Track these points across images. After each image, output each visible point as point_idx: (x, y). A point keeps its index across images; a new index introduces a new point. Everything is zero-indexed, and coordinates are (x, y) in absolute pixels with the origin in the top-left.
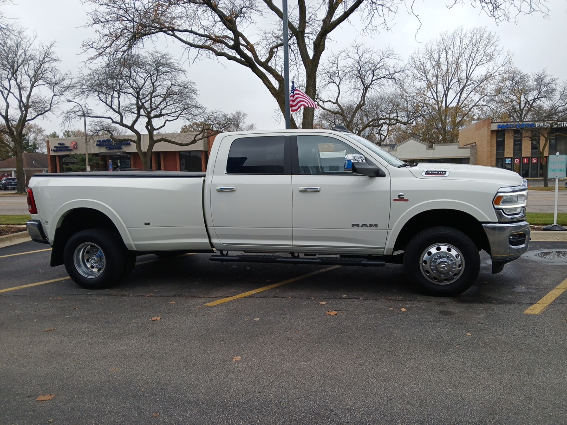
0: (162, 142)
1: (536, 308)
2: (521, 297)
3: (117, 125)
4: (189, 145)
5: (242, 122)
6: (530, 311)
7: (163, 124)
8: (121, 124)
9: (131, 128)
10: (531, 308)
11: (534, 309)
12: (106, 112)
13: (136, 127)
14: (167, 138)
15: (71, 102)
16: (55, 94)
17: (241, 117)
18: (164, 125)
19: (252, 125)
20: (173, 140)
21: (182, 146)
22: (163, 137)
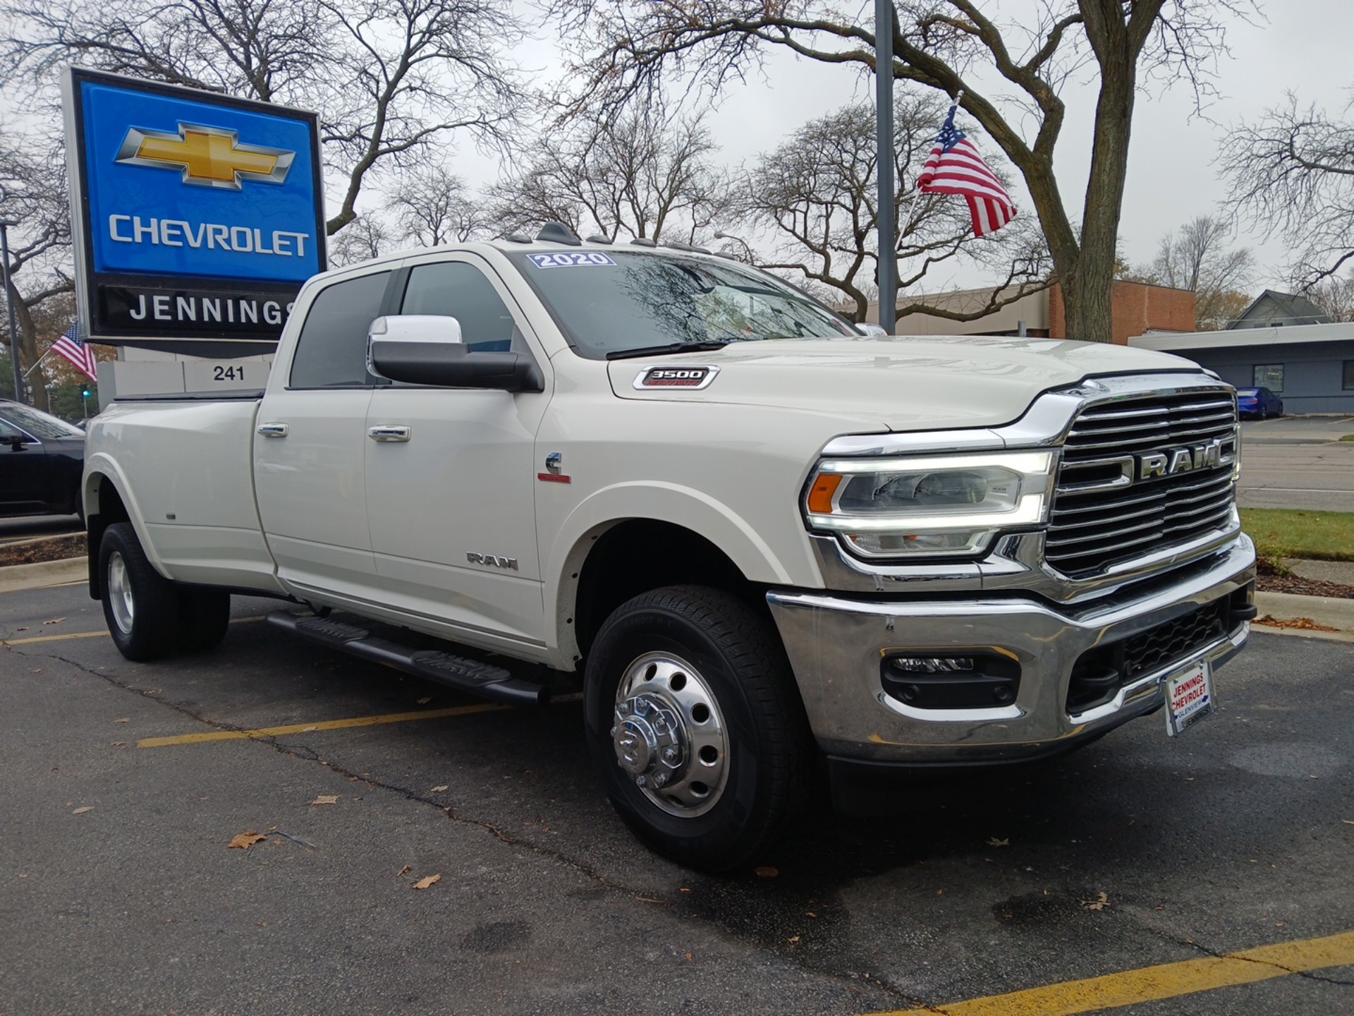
0: (914, 314)
3: (817, 282)
4: (982, 316)
5: (1213, 246)
7: (921, 271)
8: (825, 278)
9: (846, 285)
12: (774, 254)
13: (855, 282)
14: (925, 305)
15: (723, 238)
16: (697, 222)
17: (1210, 232)
18: (924, 273)
19: (1242, 252)
20: (940, 307)
21: (963, 321)
22: (917, 303)
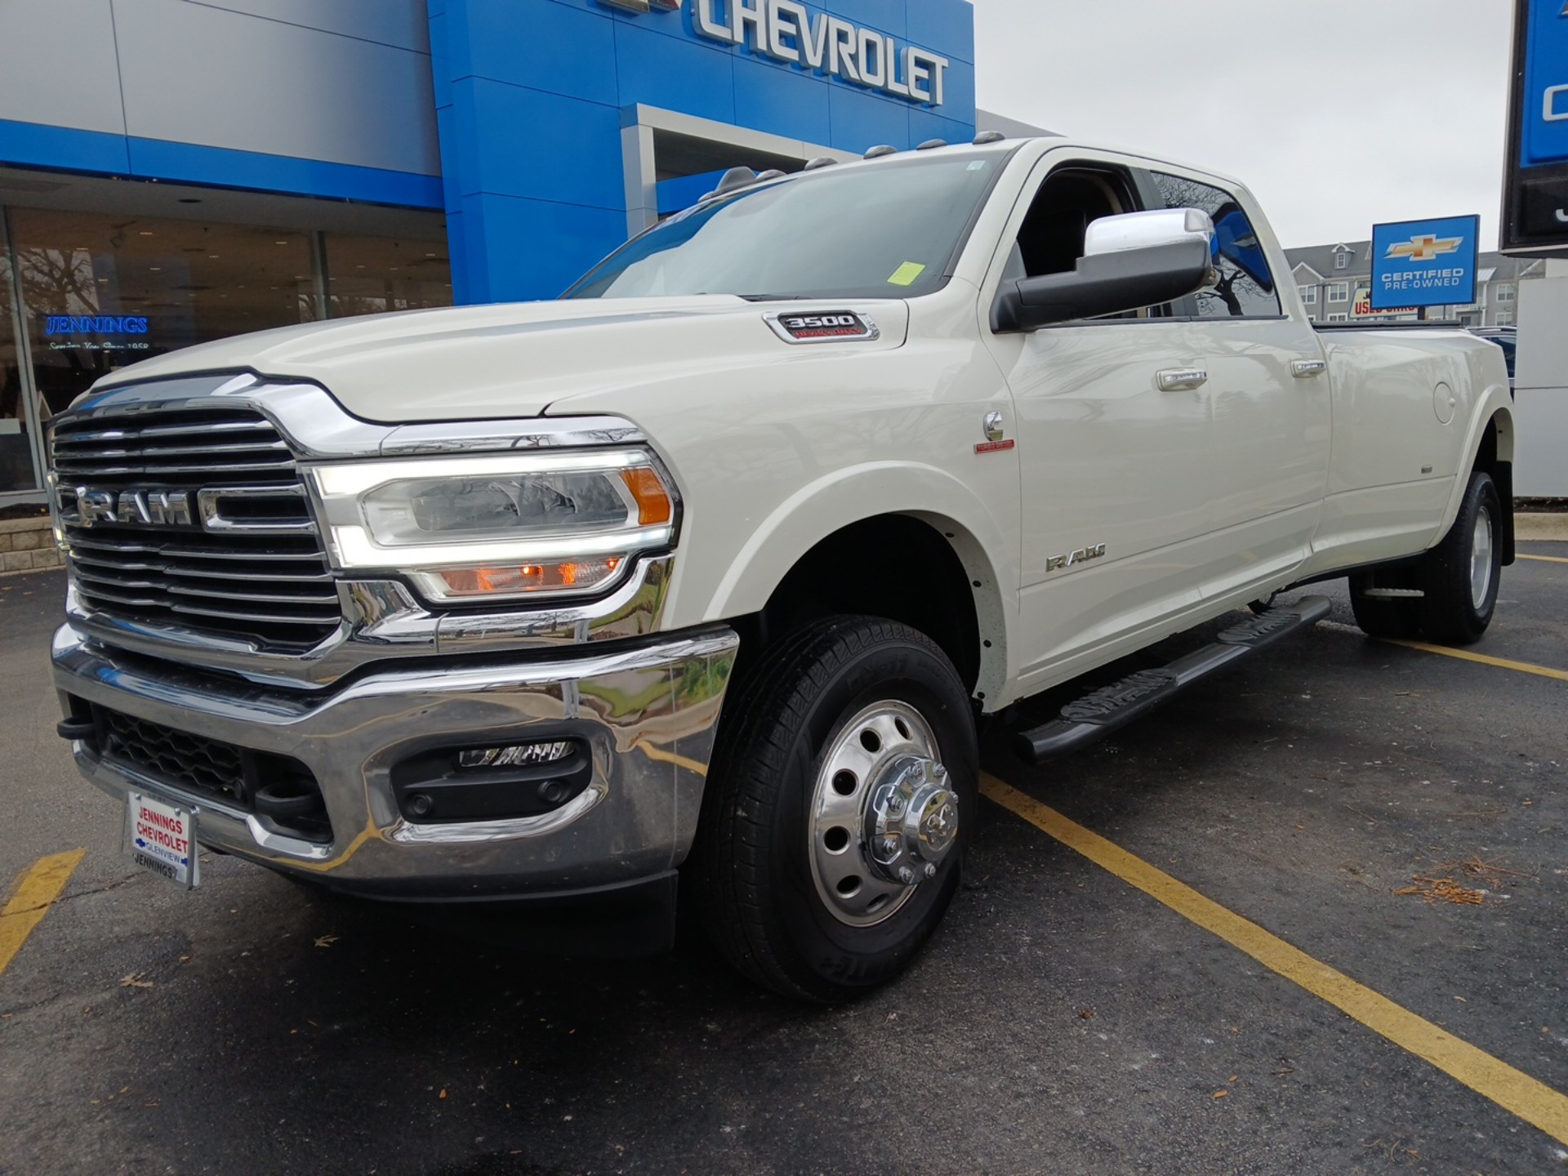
1: (47, 875)
2: (118, 917)
6: (64, 862)
10: (65, 874)
11: (53, 873)
